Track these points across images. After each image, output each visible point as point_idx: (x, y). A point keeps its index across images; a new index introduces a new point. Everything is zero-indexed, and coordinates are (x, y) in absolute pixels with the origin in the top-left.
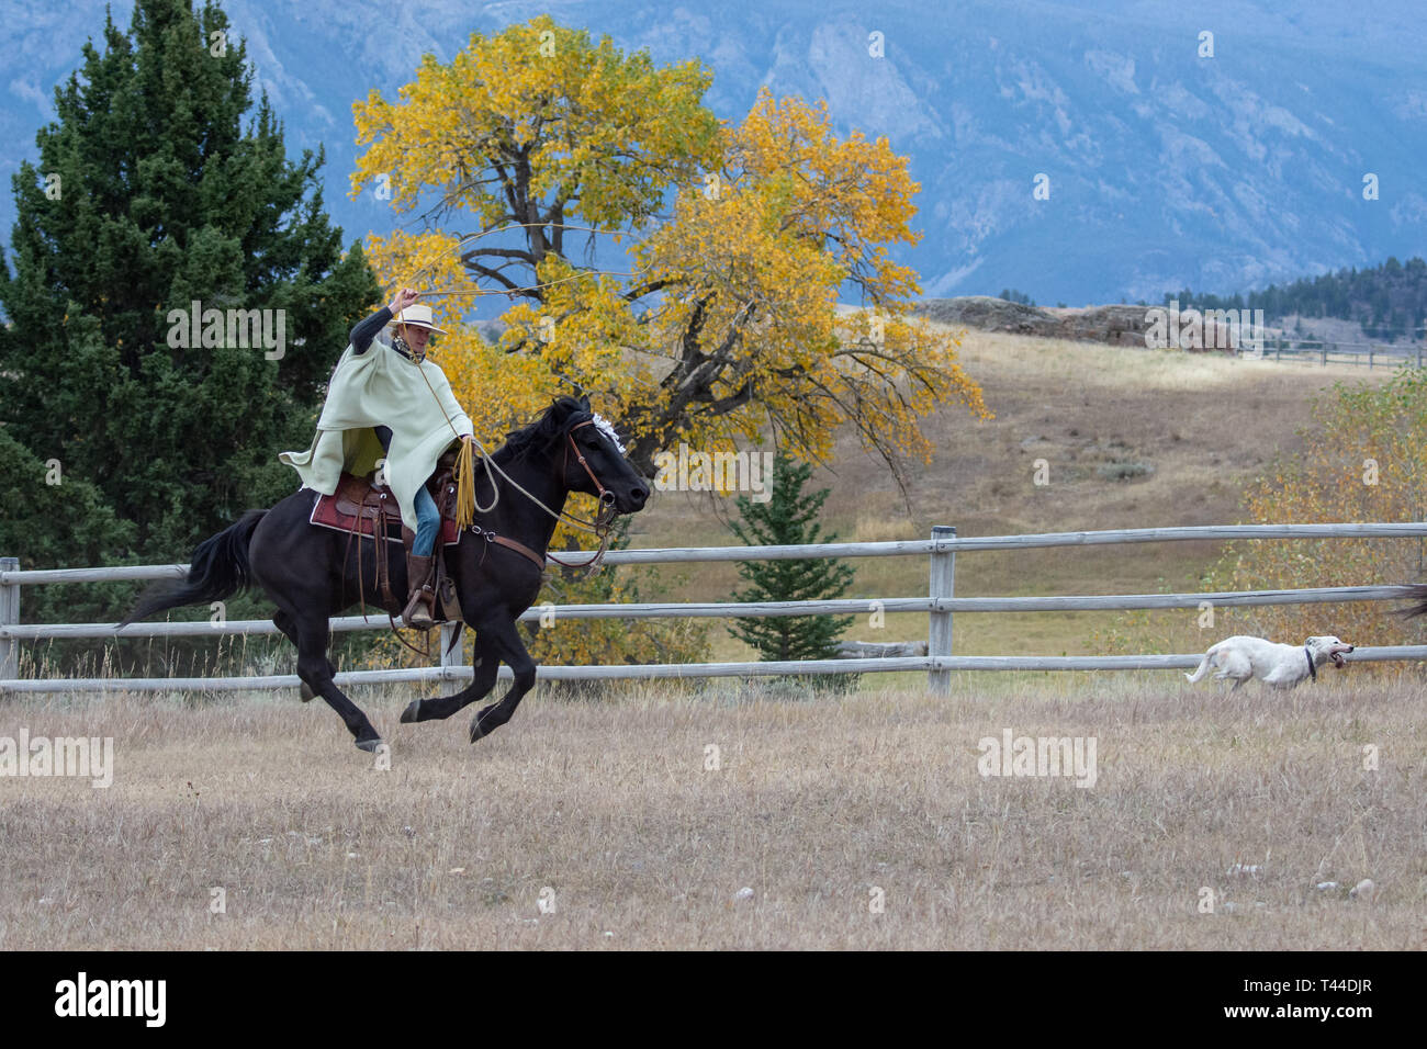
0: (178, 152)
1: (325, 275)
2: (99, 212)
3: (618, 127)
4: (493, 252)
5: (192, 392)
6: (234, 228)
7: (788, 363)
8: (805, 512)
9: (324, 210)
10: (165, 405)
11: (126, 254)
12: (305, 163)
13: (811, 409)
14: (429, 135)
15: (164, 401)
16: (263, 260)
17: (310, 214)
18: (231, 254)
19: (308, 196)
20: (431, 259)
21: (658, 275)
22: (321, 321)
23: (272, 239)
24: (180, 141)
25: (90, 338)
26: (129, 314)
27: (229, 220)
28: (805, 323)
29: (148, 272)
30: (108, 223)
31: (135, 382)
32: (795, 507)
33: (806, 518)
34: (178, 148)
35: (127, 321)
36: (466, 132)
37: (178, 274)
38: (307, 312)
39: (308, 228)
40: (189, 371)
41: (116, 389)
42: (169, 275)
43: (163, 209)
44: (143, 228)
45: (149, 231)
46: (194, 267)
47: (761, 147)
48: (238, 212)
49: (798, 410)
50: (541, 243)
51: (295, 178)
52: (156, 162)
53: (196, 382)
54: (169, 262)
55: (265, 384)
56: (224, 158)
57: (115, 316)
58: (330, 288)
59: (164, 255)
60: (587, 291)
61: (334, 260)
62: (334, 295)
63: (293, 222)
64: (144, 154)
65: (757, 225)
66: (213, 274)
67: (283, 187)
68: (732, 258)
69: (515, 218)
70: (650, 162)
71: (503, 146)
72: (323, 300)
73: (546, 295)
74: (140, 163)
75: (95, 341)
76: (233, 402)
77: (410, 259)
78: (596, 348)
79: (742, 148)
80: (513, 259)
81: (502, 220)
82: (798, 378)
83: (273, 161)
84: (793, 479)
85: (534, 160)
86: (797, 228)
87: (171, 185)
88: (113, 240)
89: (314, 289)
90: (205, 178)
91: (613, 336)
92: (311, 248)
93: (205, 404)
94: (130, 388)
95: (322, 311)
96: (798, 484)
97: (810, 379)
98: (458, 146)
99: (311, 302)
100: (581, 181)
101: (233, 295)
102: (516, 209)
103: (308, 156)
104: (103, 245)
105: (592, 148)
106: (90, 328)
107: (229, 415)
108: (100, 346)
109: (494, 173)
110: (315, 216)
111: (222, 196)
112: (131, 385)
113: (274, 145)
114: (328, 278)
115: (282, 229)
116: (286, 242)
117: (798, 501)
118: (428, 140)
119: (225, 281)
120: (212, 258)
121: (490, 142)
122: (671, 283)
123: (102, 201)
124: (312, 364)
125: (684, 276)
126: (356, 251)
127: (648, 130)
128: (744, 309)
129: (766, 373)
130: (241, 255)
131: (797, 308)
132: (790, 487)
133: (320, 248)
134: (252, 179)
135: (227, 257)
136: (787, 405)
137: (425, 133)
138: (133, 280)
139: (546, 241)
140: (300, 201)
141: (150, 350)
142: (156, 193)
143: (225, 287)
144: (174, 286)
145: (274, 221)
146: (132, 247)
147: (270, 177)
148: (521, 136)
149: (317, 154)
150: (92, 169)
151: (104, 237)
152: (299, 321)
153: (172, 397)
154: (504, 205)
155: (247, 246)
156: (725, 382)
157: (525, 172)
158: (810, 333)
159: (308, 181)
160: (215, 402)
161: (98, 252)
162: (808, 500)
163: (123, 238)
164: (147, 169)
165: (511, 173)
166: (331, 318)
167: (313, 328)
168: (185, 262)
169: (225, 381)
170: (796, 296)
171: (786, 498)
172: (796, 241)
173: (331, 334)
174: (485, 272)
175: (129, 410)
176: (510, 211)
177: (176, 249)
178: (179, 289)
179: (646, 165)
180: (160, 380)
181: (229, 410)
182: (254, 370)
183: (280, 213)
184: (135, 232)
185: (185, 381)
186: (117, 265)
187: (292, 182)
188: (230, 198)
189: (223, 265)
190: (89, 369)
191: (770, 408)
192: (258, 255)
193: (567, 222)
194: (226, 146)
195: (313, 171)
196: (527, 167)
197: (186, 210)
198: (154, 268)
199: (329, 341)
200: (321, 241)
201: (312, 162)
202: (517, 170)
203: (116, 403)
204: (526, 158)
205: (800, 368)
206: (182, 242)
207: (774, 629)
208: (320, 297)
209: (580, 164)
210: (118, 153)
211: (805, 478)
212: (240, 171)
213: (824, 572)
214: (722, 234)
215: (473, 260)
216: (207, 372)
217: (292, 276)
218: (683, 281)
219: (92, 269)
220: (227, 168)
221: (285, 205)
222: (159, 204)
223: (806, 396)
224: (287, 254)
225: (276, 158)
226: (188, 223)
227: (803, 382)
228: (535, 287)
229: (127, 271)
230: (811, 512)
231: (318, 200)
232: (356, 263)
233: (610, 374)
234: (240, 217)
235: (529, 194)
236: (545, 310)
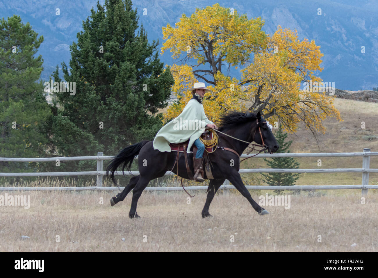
0: (118, 40)
1: (159, 76)
2: (95, 57)
3: (238, 36)
4: (202, 71)
5: (121, 109)
6: (133, 62)
7: (285, 104)
8: (285, 147)
9: (159, 57)
10: (113, 112)
11: (103, 69)
12: (153, 44)
13: (291, 117)
14: (184, 37)
15: (113, 111)
16: (141, 71)
17: (155, 59)
18: (133, 70)
19: (154, 53)
20: (184, 72)
21: (249, 78)
22: (158, 89)
23: (143, 65)
24: (118, 37)
25: (92, 92)
26: (103, 86)
27: (132, 60)
28: (291, 93)
29: (109, 74)
30: (98, 60)
31: (105, 105)
32: (283, 146)
33: (286, 149)
34: (117, 39)
35: (103, 88)
36: (195, 37)
37: (117, 75)
38: (154, 87)
39: (154, 63)
40: (120, 102)
41: (99, 107)
42: (115, 75)
43: (113, 56)
44: (107, 62)
45: (109, 63)
46: (122, 73)
47: (278, 43)
48: (135, 57)
49: (287, 118)
50: (215, 69)
51: (150, 48)
52: (111, 43)
53: (122, 106)
54: (114, 72)
55: (142, 107)
56: (131, 42)
57: (99, 86)
58: (160, 80)
59: (114, 69)
60: (228, 83)
61: (161, 72)
62: (161, 82)
63: (149, 61)
64: (108, 40)
65: (278, 64)
66: (128, 75)
67: (147, 51)
68: (270, 74)
69: (208, 61)
70: (247, 46)
71: (205, 40)
72: (158, 83)
73: (217, 83)
74: (107, 43)
75: (94, 93)
76: (132, 112)
77: (178, 72)
78: (231, 99)
79: (273, 43)
80: (207, 73)
81: (204, 62)
82: (287, 108)
83: (144, 43)
84: (282, 138)
85: (214, 45)
86: (288, 66)
87: (116, 50)
88: (99, 65)
89: (156, 80)
90: (125, 48)
91: (236, 95)
92: (155, 68)
93: (124, 112)
94: (104, 107)
95: (158, 86)
96: (283, 139)
97: (291, 109)
98: (192, 40)
99: (155, 84)
100: (228, 51)
101: (133, 81)
102: (208, 58)
103: (154, 42)
104: (96, 66)
105: (231, 42)
106: (92, 90)
107: (131, 115)
108: (95, 95)
109: (202, 48)
110: (156, 59)
111: (130, 53)
112: (104, 106)
113: (144, 39)
114: (160, 77)
115: (146, 63)
116: (148, 66)
117: (283, 144)
118: (184, 38)
119: (131, 77)
120: (127, 71)
121: (201, 39)
122: (253, 81)
123: (96, 54)
124: (155, 101)
125: (256, 79)
126: (168, 69)
127: (247, 37)
128: (274, 88)
129: (279, 107)
130: (136, 70)
131: (289, 89)
132: (281, 140)
133: (157, 68)
134: (139, 48)
135: (131, 70)
136: (284, 116)
137: (183, 36)
138: (104, 76)
139: (217, 68)
140: (152, 55)
141: (109, 96)
142: (111, 52)
143: (131, 79)
144: (116, 78)
145: (144, 60)
146: (104, 67)
147: (143, 48)
148: (210, 38)
149: (157, 42)
150: (93, 44)
151: (96, 64)
152: (151, 89)
153: (115, 110)
154: (204, 57)
155: (137, 67)
156: (267, 109)
157: (211, 48)
158: (292, 96)
159: (154, 49)
160: (127, 111)
161: (94, 68)
162: (286, 144)
163: (102, 64)
164: (109, 45)
165: (207, 48)
166: (160, 88)
167: (155, 91)
168: (119, 72)
169: (130, 106)
170: (289, 85)
171: (280, 143)
172: (288, 69)
173: (160, 93)
174: (199, 76)
175: (103, 113)
176: (206, 59)
177: (117, 68)
178: (118, 79)
179: (245, 47)
180: (112, 105)
181: (131, 114)
182: (139, 103)
183: (145, 58)
184: (105, 63)
185: (119, 105)
186: (100, 72)
187: (150, 49)
188: (132, 53)
189: (130, 72)
190: (92, 101)
191: (279, 117)
192: (139, 70)
193: (223, 63)
194: (131, 39)
195: (155, 46)
196: (212, 47)
197: (119, 57)
198: (111, 73)
199: (159, 95)
200: (158, 66)
201: (155, 44)
202: (208, 47)
203: (99, 111)
204: (212, 44)
205: (288, 105)
206: (118, 66)
207: (276, 180)
208: (157, 82)
209: (227, 46)
210: (100, 40)
211: (286, 137)
212: (135, 46)
213: (291, 164)
214: (268, 67)
215: (196, 73)
216: (125, 103)
217: (149, 76)
218: (256, 80)
219: (93, 73)
220: (132, 45)
221: (147, 56)
222: (112, 55)
223: (290, 114)
224: (148, 70)
225: (145, 43)
226: (120, 60)
227: (289, 110)
228: (213, 81)
229: (103, 74)
230: (287, 147)
231: (157, 55)
232: (168, 73)
233: (235, 106)
234: (135, 59)
235: (212, 55)
236: (216, 88)
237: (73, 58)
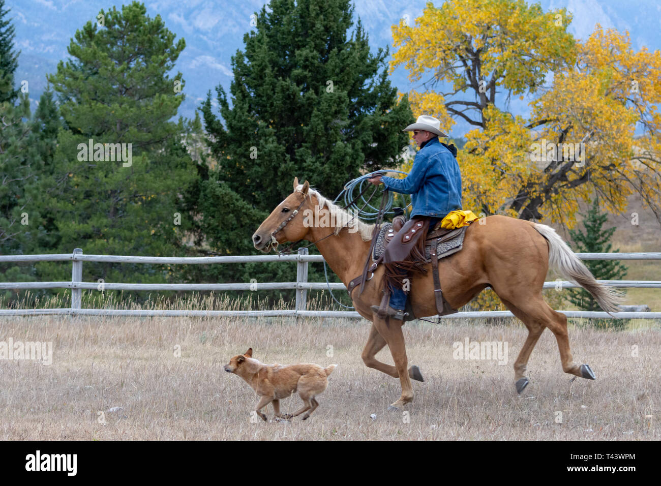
0: (316, 47)
1: (388, 111)
2: (276, 77)
3: (526, 41)
4: (461, 103)
5: (321, 168)
6: (344, 86)
7: (608, 163)
8: (604, 239)
9: (388, 78)
10: (307, 175)
11: (290, 98)
12: (379, 54)
13: (617, 186)
14: (429, 43)
15: (307, 173)
16: (357, 103)
17: (381, 80)
18: (342, 99)
19: (380, 71)
20: (430, 105)
21: (544, 116)
22: (386, 134)
23: (360, 92)
24: (318, 41)
25: (271, 140)
26: (289, 128)
27: (341, 82)
28: (619, 143)
29: (300, 107)
30: (281, 82)
31: (293, 162)
32: (599, 236)
33: (604, 242)
34: (316, 45)
35: (289, 132)
36: (450, 42)
37: (316, 109)
38: (379, 130)
39: (380, 87)
40: (319, 158)
41: (283, 166)
42: (310, 109)
43: (308, 76)
44: (298, 85)
45: (301, 87)
46: (324, 105)
47: (597, 54)
48: (346, 78)
49: (610, 186)
50: (485, 99)
51: (374, 62)
52: (305, 52)
53: (323, 164)
54: (310, 103)
55: (358, 165)
56: (340, 50)
57: (282, 129)
58: (391, 118)
59: (309, 99)
60: (508, 124)
61: (393, 104)
62: (393, 122)
63: (371, 85)
64: (299, 48)
65: (596, 92)
66: (334, 109)
67: (368, 66)
68: (582, 108)
69: (471, 86)
70: (540, 59)
71: (467, 49)
72: (387, 124)
73: (487, 125)
74: (297, 52)
75: (273, 141)
76: (341, 174)
77: (420, 105)
78: (513, 153)
79: (586, 54)
80: (469, 107)
81: (464, 87)
82: (611, 170)
83: (363, 53)
84: (598, 222)
85: (482, 57)
86: (613, 95)
87: (312, 64)
88: (283, 91)
89: (383, 118)
90: (329, 61)
91: (521, 146)
92: (382, 97)
93: (327, 174)
94: (290, 165)
95: (386, 129)
96: (600, 224)
97: (618, 172)
98: (444, 48)
99: (381, 124)
100: (507, 67)
101: (342, 120)
102: (471, 81)
103: (381, 51)
104: (278, 93)
105: (513, 51)
106: (270, 135)
107: (339, 180)
108: (275, 144)
109: (460, 63)
110: (384, 81)
111: (337, 70)
112: (291, 164)
113: (364, 45)
114: (390, 113)
115: (365, 88)
116: (369, 94)
117: (600, 233)
118: (430, 45)
119: (339, 113)
120: (333, 101)
121: (461, 47)
122: (551, 121)
123: (277, 71)
124: (380, 156)
125: (557, 118)
126: (405, 99)
127: (541, 44)
128: (588, 135)
129: (597, 167)
130: (348, 100)
131: (615, 135)
132: (596, 225)
133: (386, 96)
134: (353, 62)
135: (340, 101)
136: (605, 184)
137: (428, 42)
138: (292, 111)
139: (487, 98)
140: (376, 74)
141: (300, 146)
142: (305, 67)
143: (339, 116)
144: (313, 115)
145: (362, 83)
146: (292, 94)
147: (362, 61)
148: (475, 45)
149: (385, 50)
150: (273, 54)
151: (278, 89)
152: (375, 135)
153: (311, 171)
154: (465, 79)
155: (350, 95)
156: (574, 172)
157: (477, 63)
158: (619, 148)
159: (380, 64)
160: (332, 174)
161: (275, 97)
162: (605, 232)
163: (288, 90)
164: (301, 55)
165: (469, 63)
166: (392, 133)
167: (382, 138)
168: (319, 103)
169: (338, 163)
170: (615, 129)
171: (594, 231)
172: (614, 101)
173: (391, 141)
174: (456, 112)
175: (289, 177)
176: (469, 82)
177: (314, 96)
178: (316, 116)
179: (537, 61)
180: (305, 162)
181: (339, 178)
182: (353, 158)
183: (364, 80)
184: (294, 87)
185: (318, 163)
186: (284, 103)
187: (372, 64)
188: (342, 70)
189: (338, 105)
190: (270, 155)
191: (596, 185)
192: (353, 100)
193: (497, 89)
194: (339, 45)
195: (383, 58)
196: (479, 60)
197: (319, 77)
198: (303, 105)
199: (389, 145)
200: (386, 94)
201: (382, 54)
202: (473, 61)
203: (283, 173)
204: (478, 56)
205: (613, 165)
206: (317, 93)
207: (586, 297)
208: (385, 122)
209: (507, 60)
210: (285, 46)
211: (604, 221)
212: (347, 58)
213: (612, 269)
214: (578, 96)
215: (450, 107)
216: (328, 158)
217: (371, 111)
218: (558, 120)
219: (272, 105)
220: (341, 56)
221: (367, 75)
222: (306, 73)
223: (615, 179)
224: (369, 101)
225: (365, 52)
226: (320, 83)
227: (614, 172)
228: (481, 121)
229: (289, 106)
230: (607, 238)
231: (385, 74)
232: (405, 105)
233: (520, 165)
234: (347, 81)
235: (479, 74)
236: (487, 133)
237: (237, 79)
